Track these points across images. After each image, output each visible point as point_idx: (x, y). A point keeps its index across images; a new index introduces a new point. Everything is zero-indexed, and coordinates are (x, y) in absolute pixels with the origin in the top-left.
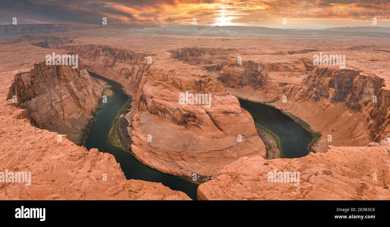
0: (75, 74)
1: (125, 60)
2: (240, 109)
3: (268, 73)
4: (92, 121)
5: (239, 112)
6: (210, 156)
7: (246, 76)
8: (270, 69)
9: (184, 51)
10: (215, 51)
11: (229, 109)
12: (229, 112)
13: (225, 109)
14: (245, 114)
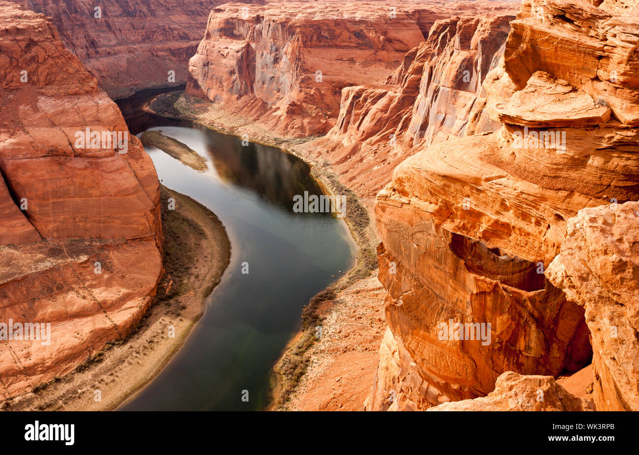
11: (68, 143)
12: (65, 153)
13: (53, 142)
14: (129, 163)
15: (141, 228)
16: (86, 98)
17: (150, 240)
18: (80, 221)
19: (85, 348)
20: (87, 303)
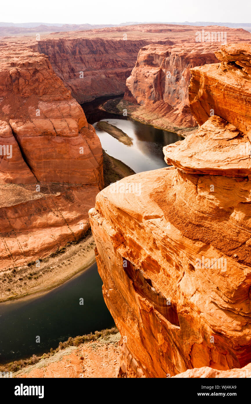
11: (53, 128)
12: (51, 133)
13: (45, 127)
14: (86, 141)
15: (91, 178)
16: (64, 102)
17: (96, 185)
18: (58, 173)
19: (56, 244)
20: (59, 219)
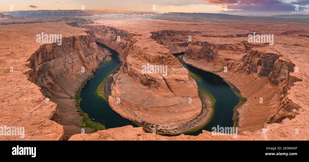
0: (85, 46)
1: (123, 37)
2: (188, 78)
3: (218, 51)
4: (91, 77)
5: (187, 80)
6: (158, 110)
7: (202, 52)
8: (219, 48)
9: (163, 33)
10: (185, 32)
11: (180, 78)
13: (176, 77)
14: (191, 82)
15: (196, 95)
